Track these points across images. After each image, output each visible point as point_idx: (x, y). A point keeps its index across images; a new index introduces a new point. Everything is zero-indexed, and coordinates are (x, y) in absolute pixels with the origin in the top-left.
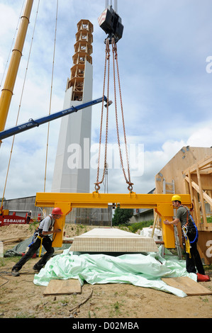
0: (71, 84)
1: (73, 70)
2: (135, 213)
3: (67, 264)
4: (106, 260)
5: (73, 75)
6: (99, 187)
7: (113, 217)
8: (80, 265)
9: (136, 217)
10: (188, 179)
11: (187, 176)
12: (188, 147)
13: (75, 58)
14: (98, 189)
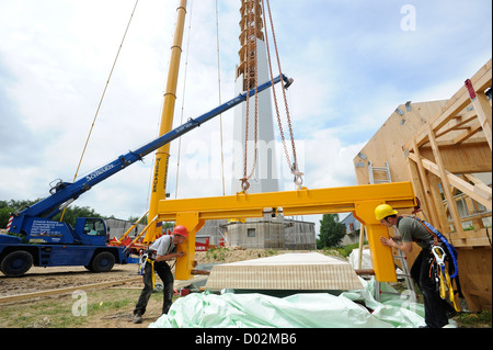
0: (241, 70)
1: (241, 53)
2: (349, 231)
3: (198, 310)
4: (263, 304)
5: (242, 59)
6: (248, 185)
7: (318, 238)
8: (216, 312)
9: (350, 235)
10: (415, 157)
11: (412, 151)
12: (408, 104)
13: (242, 38)
14: (245, 189)
